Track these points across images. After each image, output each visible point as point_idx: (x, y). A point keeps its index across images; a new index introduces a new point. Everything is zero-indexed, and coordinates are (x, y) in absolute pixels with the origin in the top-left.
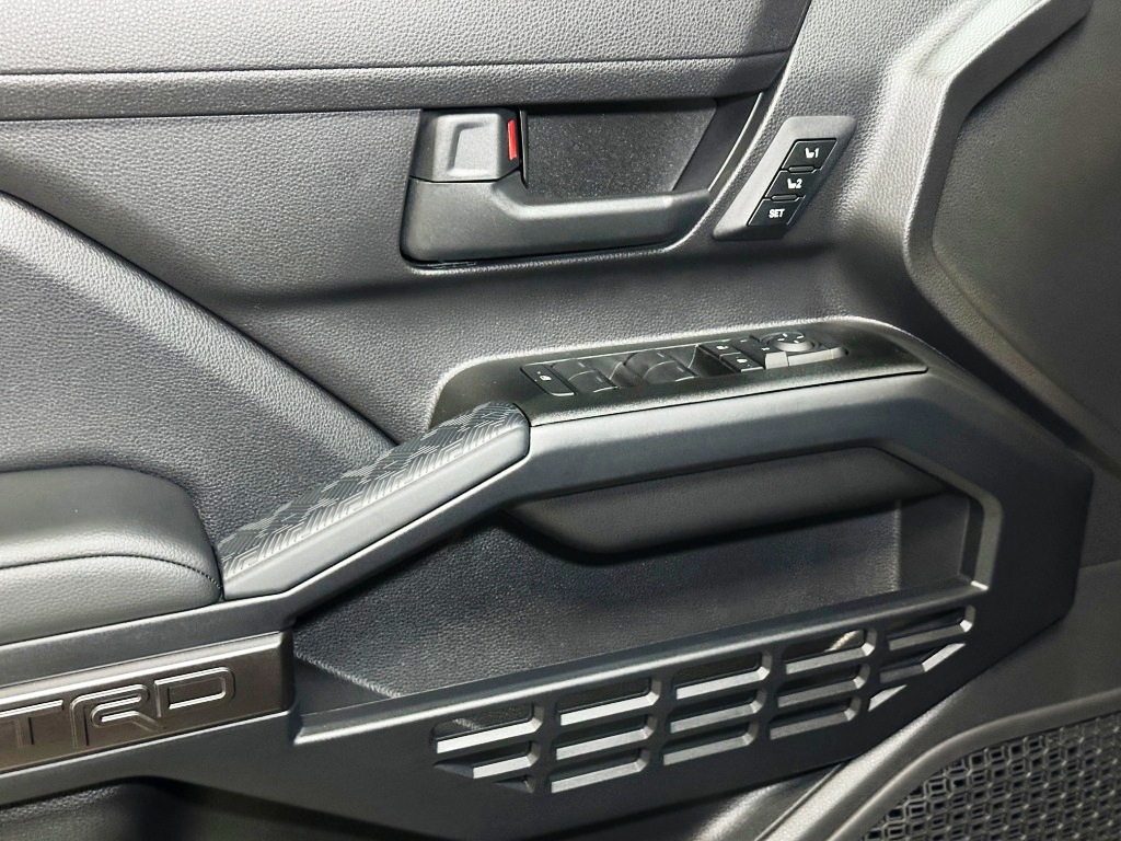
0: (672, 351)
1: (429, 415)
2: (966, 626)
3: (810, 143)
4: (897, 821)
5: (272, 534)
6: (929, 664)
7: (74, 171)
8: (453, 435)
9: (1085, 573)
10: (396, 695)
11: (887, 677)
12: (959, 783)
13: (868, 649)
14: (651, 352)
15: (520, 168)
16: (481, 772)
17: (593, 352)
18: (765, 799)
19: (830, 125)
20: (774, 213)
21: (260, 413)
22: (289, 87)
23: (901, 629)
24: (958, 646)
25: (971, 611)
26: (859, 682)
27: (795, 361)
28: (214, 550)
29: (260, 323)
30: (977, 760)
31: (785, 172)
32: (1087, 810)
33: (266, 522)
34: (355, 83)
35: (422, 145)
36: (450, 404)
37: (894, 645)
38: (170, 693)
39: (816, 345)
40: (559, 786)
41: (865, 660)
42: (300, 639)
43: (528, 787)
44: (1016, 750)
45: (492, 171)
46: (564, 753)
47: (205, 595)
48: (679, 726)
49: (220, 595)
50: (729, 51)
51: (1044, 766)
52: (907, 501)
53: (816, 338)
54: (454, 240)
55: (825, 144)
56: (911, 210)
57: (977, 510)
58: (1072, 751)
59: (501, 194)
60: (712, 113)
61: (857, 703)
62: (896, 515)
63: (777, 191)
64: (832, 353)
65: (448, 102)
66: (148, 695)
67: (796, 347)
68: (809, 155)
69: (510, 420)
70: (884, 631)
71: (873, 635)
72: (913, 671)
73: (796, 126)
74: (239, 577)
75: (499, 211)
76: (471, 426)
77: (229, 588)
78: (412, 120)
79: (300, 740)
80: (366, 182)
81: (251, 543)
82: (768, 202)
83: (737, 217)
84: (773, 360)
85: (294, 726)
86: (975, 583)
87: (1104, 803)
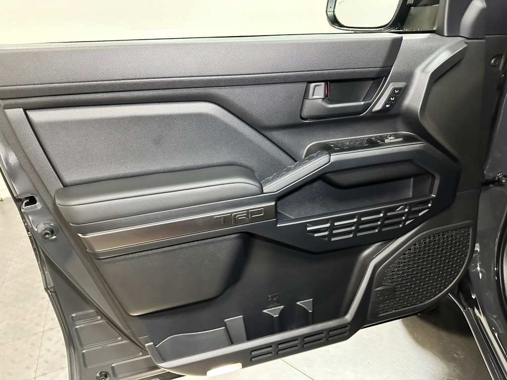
0: (362, 140)
1: (304, 155)
2: (430, 205)
3: (397, 89)
4: (410, 251)
5: (273, 180)
6: (420, 214)
7: (231, 98)
8: (313, 158)
9: (458, 193)
10: (293, 218)
11: (410, 217)
12: (425, 243)
13: (406, 210)
14: (356, 140)
15: (328, 96)
16: (316, 235)
17: (342, 140)
18: (379, 246)
19: (401, 85)
20: (387, 106)
21: (268, 154)
22: (279, 77)
23: (415, 205)
24: (428, 210)
25: (431, 202)
26: (404, 218)
27: (392, 141)
28: (260, 183)
29: (268, 134)
30: (429, 238)
31: (390, 96)
32: (455, 250)
33: (271, 177)
34: (293, 76)
35: (307, 90)
36: (309, 152)
37: (413, 209)
38: (252, 213)
39: (396, 138)
40: (333, 239)
41: (406, 213)
42: (279, 203)
43: (326, 239)
44: (439, 236)
45: (322, 96)
46: (335, 232)
47: (260, 192)
48: (361, 227)
49: (262, 192)
50: (379, 66)
51: (445, 240)
52: (415, 176)
53: (396, 136)
54: (313, 113)
55: (400, 89)
56: (420, 105)
57: (434, 178)
58: (452, 236)
59: (324, 102)
60: (372, 82)
61: (403, 223)
62: (412, 179)
63: (388, 101)
64: (400, 139)
65: (313, 80)
66: (248, 213)
67: (392, 138)
68: (396, 92)
69: (326, 154)
70: (411, 206)
71: (408, 207)
72: (416, 216)
73: (393, 85)
74: (266, 189)
75: (324, 106)
76: (317, 156)
77: (264, 191)
78: (305, 84)
79: (278, 226)
80: (294, 99)
81: (269, 181)
82: (386, 103)
83: (378, 107)
84: (386, 141)
85: (277, 222)
86: (432, 195)
87: (459, 249)
